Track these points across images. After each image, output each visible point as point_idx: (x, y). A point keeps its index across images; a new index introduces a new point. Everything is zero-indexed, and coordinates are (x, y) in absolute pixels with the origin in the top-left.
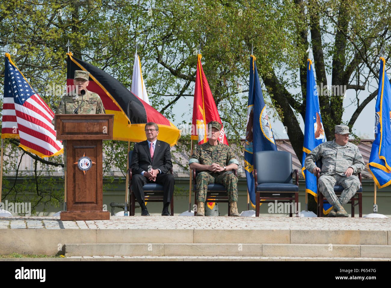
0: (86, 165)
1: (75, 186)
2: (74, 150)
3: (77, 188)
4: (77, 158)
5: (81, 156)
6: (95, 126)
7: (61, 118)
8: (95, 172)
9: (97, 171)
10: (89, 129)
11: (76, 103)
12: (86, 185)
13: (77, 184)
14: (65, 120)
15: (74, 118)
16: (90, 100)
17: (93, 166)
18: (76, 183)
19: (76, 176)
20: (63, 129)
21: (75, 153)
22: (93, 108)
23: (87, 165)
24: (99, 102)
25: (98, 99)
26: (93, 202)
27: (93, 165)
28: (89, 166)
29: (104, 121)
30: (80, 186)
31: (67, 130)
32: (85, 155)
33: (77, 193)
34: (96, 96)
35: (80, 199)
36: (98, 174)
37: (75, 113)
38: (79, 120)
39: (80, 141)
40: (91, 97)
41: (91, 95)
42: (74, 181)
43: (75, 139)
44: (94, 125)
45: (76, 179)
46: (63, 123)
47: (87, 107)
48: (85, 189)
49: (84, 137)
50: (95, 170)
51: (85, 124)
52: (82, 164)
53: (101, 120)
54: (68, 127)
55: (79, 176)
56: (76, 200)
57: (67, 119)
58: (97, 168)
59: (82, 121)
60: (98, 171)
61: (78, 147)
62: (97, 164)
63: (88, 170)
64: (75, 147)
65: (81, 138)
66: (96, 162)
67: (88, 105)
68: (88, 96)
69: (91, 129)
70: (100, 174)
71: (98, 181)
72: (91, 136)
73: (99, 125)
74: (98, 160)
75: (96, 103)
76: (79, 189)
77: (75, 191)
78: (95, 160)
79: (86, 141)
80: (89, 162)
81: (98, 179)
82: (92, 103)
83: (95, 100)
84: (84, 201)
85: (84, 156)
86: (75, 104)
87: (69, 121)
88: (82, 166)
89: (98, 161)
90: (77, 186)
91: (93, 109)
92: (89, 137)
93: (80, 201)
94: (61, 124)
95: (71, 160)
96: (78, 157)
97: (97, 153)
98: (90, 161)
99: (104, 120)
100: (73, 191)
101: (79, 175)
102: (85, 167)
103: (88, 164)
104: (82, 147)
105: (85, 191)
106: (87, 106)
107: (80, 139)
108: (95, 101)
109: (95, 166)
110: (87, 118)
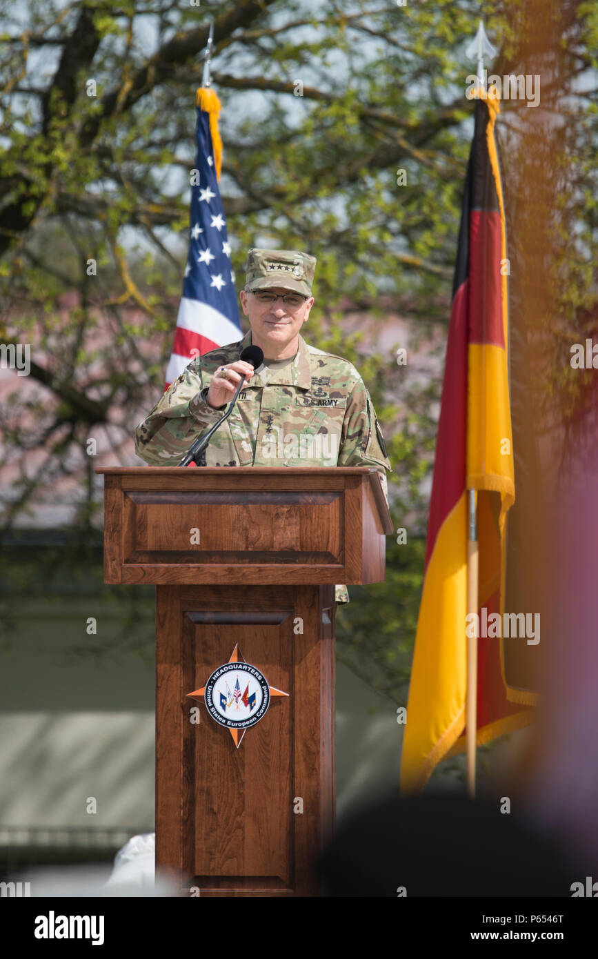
0: (241, 703)
1: (191, 802)
2: (188, 630)
3: (199, 809)
4: (201, 670)
5: (221, 662)
6: (282, 522)
7: (126, 483)
8: (286, 737)
9: (292, 731)
10: (253, 534)
11: (252, 396)
12: (241, 795)
13: (202, 790)
14: (144, 491)
15: (184, 484)
16: (316, 387)
17: (277, 708)
18: (198, 784)
19: (197, 755)
20: (134, 537)
21: (193, 647)
22: (326, 424)
23: (249, 701)
24: (356, 400)
25: (350, 388)
26: (276, 878)
27: (275, 701)
28: (256, 708)
29: (320, 498)
30: (216, 800)
31: (151, 541)
32: (240, 657)
33: (200, 833)
34: (343, 367)
35: (212, 864)
36: (299, 745)
37: (194, 459)
38: (210, 492)
39: (216, 589)
40: (319, 373)
41: (322, 364)
42: (190, 777)
43: (187, 581)
44: (278, 516)
45: (198, 767)
46: (134, 506)
47: (301, 421)
48: (238, 814)
49: (231, 570)
50: (287, 723)
51: (234, 511)
52: (222, 697)
53: (310, 492)
54: (155, 527)
55: (210, 754)
56: (197, 865)
57: (153, 487)
58: (292, 719)
59: (222, 498)
60: (297, 732)
61: (209, 616)
62: (292, 698)
63: (253, 727)
64: (194, 617)
65: (215, 575)
66: (291, 690)
67: (305, 411)
68: (305, 367)
69: (262, 535)
70: (307, 747)
71: (297, 781)
72: (260, 570)
73: (296, 519)
74: (297, 680)
75: (341, 402)
76: (212, 812)
77: (193, 824)
78: (285, 680)
79: (243, 594)
80: (255, 688)
81: (297, 770)
82: (320, 403)
83: (337, 387)
84: (233, 873)
85: (234, 659)
86: (247, 403)
87: (163, 497)
88: (224, 706)
89: (297, 686)
90: (201, 799)
91: (323, 431)
92: (253, 573)
93: (219, 874)
94: (126, 511)
95: (176, 677)
96: (208, 662)
97: (293, 649)
98: (262, 683)
99: (323, 493)
100: (185, 823)
101: (209, 748)
102: (237, 712)
103: (253, 697)
104: (225, 616)
105: (240, 826)
106: (297, 414)
107: (209, 580)
108: (336, 395)
109: (285, 708)
110: (246, 485)
